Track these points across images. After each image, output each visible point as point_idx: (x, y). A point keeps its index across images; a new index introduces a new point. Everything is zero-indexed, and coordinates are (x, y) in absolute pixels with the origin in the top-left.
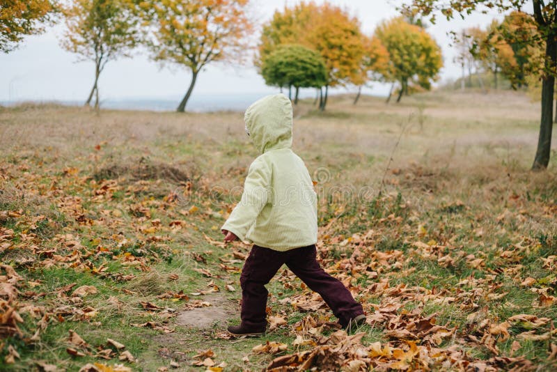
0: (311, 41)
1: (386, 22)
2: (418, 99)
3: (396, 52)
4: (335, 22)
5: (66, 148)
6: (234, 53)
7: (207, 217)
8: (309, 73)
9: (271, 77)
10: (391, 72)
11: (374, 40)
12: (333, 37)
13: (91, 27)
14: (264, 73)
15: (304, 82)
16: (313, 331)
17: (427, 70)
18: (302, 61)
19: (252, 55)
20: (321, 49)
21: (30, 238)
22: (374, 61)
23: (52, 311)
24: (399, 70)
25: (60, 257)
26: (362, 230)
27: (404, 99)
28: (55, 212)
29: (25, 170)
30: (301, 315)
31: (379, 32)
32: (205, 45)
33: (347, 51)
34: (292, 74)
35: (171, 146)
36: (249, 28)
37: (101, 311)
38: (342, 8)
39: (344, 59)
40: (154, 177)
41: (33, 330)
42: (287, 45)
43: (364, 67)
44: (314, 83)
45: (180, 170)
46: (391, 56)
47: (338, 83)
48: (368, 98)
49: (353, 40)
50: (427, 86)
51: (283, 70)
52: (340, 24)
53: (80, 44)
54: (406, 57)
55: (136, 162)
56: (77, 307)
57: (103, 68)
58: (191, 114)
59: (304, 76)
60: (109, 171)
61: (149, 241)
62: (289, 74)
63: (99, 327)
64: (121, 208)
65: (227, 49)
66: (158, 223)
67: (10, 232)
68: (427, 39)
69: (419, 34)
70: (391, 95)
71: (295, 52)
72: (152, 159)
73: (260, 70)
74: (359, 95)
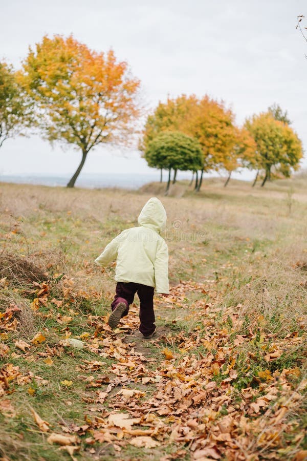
1: (255, 117)
3: (262, 142)
4: (211, 114)
6: (121, 137)
8: (187, 157)
10: (257, 160)
11: (243, 132)
12: (209, 127)
14: (147, 156)
15: (183, 165)
17: (288, 158)
18: (181, 147)
19: (137, 138)
20: (199, 137)
24: (265, 159)
27: (267, 184)
31: (247, 124)
32: (95, 128)
33: (222, 140)
34: (172, 157)
36: (136, 114)
38: (219, 102)
39: (219, 146)
42: (169, 133)
43: (235, 156)
44: (191, 167)
46: (259, 146)
48: (236, 182)
49: (227, 131)
51: (164, 154)
52: (216, 116)
54: (271, 148)
58: (78, 189)
59: (182, 160)
62: (169, 158)
65: (115, 133)
68: (289, 133)
69: (283, 128)
70: (256, 180)
71: (175, 138)
73: (144, 153)
74: (229, 179)
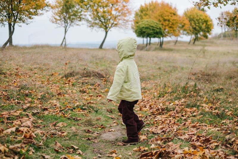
0: (156, 18)
1: (188, 10)
2: (202, 42)
3: (193, 22)
4: (166, 10)
5: (52, 64)
6: (123, 24)
8: (155, 31)
9: (139, 33)
10: (190, 31)
11: (183, 17)
12: (165, 16)
13: (62, 13)
14: (136, 32)
15: (153, 36)
16: (159, 142)
17: (206, 30)
18: (152, 27)
19: (131, 24)
20: (160, 21)
21: (38, 102)
22: (183, 26)
23: (48, 133)
24: (194, 30)
25: (51, 110)
26: (180, 99)
27: (196, 43)
28: (49, 91)
29: (36, 73)
30: (153, 135)
31: (185, 14)
32: (111, 20)
33: (172, 22)
34: (148, 32)
35: (96, 63)
36: (129, 12)
37: (68, 133)
38: (170, 4)
39: (170, 25)
40: (90, 76)
41: (40, 141)
42: (146, 20)
43: (179, 29)
44: (157, 36)
45: (101, 73)
46: (191, 24)
47: (168, 36)
48: (181, 42)
49: (174, 17)
50: (206, 37)
51: (144, 30)
52: (168, 11)
53: (58, 20)
54: (197, 25)
55: (82, 70)
56: (58, 131)
57: (68, 30)
58: (105, 50)
59: (153, 33)
60: (71, 74)
61: (88, 103)
62: (146, 32)
63: (68, 140)
64: (76, 89)
65: (120, 22)
66: (92, 96)
67: (30, 99)
68: (206, 17)
69: (203, 15)
70: (190, 41)
71: (149, 23)
72: (89, 68)
73: (134, 30)
74: (177, 41)
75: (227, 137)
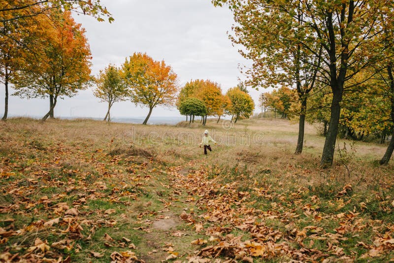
0: (200, 96)
1: (231, 89)
2: (244, 122)
5: (97, 140)
7: (160, 173)
8: (199, 110)
9: (183, 111)
10: (233, 111)
14: (180, 109)
15: (197, 113)
16: (218, 233)
18: (196, 105)
21: (83, 183)
22: (226, 105)
23: (95, 222)
25: (97, 193)
26: (231, 182)
27: (238, 122)
28: (94, 171)
29: (78, 149)
34: (192, 110)
37: (118, 222)
39: (214, 104)
40: (137, 155)
41: (88, 233)
44: (201, 114)
45: (148, 152)
47: (211, 114)
50: (247, 116)
55: (129, 148)
56: (107, 219)
58: (149, 126)
59: (197, 111)
60: (117, 152)
61: (137, 186)
62: (190, 110)
63: (118, 230)
64: (122, 169)
66: (139, 176)
67: (74, 180)
71: (193, 101)
72: (136, 146)
73: (178, 108)
74: (219, 120)
75: (287, 226)
